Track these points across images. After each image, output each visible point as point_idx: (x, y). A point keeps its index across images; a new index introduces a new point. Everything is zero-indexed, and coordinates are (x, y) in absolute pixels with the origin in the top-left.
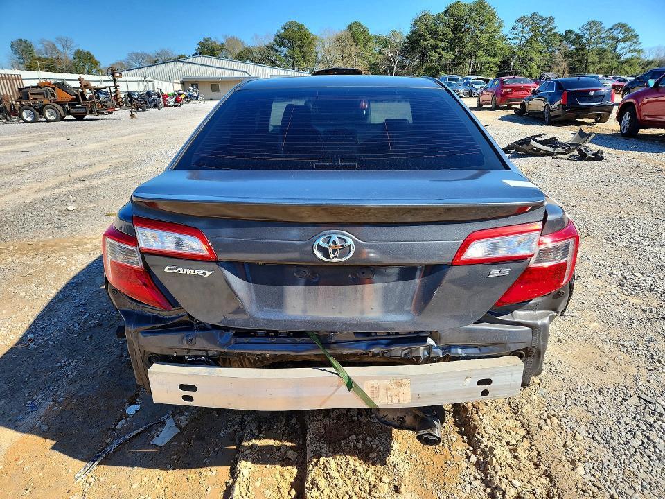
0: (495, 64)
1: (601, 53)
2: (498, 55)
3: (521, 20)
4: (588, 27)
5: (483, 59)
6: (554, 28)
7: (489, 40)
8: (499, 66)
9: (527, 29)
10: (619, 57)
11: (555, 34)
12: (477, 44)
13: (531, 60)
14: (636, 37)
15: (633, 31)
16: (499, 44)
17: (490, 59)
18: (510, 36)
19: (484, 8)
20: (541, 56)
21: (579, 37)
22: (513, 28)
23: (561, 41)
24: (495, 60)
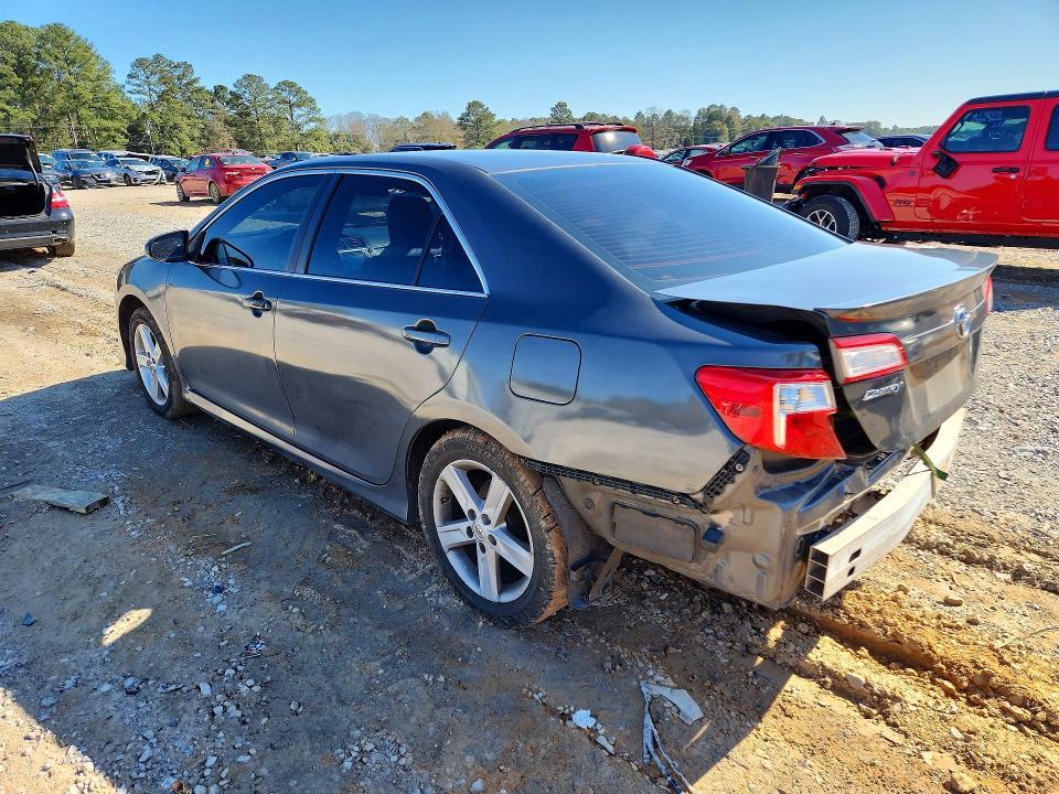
0: (117, 130)
1: (276, 122)
2: (120, 117)
3: (140, 63)
4: (245, 83)
5: (95, 123)
6: (195, 81)
7: (93, 91)
8: (126, 137)
9: (154, 79)
10: (298, 127)
11: (200, 90)
12: (75, 97)
13: (176, 127)
14: (312, 101)
15: (306, 93)
16: (115, 100)
17: (106, 123)
18: (128, 87)
19: (67, 39)
20: (191, 122)
21: (236, 96)
22: (130, 76)
23: (212, 101)
24: (117, 124)
